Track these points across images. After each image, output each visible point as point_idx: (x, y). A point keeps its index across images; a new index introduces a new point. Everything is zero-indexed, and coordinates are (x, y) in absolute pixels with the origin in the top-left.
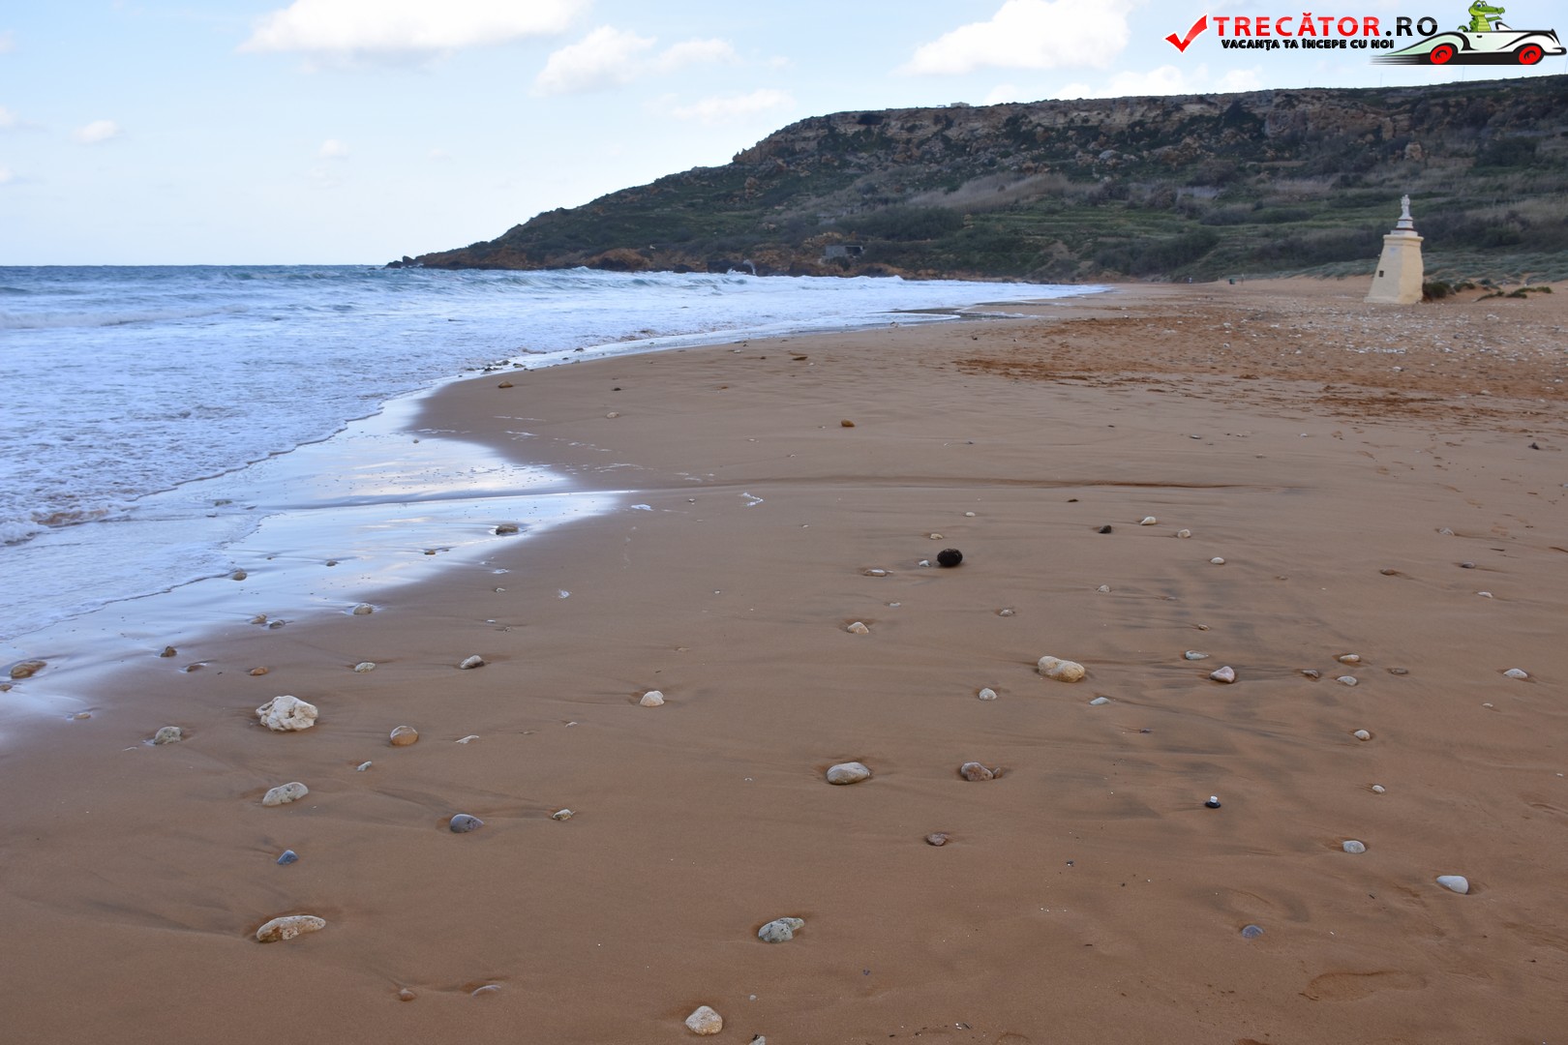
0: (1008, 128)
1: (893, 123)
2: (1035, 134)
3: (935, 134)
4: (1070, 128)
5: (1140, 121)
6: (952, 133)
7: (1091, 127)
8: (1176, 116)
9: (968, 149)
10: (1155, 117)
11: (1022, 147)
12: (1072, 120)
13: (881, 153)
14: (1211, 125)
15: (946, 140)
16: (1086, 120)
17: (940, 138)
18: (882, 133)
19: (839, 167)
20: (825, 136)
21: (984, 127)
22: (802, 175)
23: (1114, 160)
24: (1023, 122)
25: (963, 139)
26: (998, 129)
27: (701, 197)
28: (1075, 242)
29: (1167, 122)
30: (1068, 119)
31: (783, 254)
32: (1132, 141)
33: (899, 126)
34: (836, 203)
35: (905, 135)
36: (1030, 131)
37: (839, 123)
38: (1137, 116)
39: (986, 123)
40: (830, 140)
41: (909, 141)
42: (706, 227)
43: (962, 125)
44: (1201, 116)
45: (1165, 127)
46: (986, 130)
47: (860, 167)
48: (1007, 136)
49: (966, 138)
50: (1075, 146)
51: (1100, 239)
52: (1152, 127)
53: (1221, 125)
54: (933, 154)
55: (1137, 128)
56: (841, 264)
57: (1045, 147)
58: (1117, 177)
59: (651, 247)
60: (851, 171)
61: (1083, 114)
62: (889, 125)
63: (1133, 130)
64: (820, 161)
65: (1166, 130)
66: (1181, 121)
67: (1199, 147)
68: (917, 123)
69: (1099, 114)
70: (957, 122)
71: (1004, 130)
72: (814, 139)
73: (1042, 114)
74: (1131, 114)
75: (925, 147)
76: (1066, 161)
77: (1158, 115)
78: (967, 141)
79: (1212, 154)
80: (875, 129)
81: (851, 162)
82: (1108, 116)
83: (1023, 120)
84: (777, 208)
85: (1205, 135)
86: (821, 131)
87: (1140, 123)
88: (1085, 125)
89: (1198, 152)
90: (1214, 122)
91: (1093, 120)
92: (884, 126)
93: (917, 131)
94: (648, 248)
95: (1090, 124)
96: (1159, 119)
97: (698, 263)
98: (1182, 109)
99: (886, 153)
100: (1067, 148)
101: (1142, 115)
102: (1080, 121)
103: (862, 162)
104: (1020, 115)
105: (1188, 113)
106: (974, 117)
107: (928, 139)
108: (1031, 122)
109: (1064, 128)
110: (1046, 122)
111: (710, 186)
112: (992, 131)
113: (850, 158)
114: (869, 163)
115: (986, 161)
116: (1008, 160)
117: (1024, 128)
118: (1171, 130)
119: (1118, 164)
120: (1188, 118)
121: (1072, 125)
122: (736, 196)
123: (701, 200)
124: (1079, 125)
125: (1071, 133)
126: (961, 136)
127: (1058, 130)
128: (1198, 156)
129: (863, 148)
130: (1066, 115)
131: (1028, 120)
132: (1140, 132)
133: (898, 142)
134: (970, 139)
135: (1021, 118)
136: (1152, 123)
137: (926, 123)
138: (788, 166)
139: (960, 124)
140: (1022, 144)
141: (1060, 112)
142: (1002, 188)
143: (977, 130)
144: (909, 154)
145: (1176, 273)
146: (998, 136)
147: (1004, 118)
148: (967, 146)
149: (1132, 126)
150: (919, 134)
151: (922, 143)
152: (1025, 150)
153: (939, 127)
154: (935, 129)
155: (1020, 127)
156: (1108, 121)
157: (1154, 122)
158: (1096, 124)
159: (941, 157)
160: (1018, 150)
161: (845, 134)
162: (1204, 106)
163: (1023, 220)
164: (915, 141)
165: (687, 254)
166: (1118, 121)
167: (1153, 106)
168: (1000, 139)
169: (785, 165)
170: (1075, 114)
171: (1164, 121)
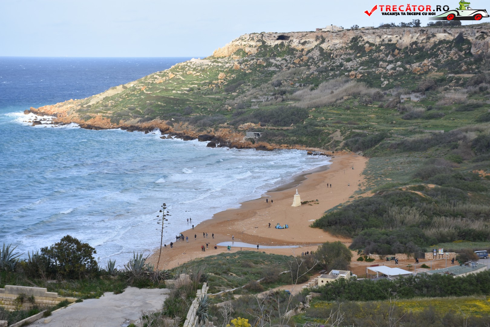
0: (352, 43)
1: (295, 40)
2: (365, 47)
3: (316, 46)
4: (382, 45)
5: (416, 42)
6: (324, 46)
7: (393, 44)
8: (432, 40)
9: (332, 55)
10: (422, 40)
11: (358, 55)
12: (383, 40)
13: (288, 57)
14: (448, 45)
15: (321, 50)
16: (390, 40)
17: (318, 48)
18: (289, 45)
19: (266, 67)
20: (260, 46)
21: (340, 43)
22: (247, 72)
23: (392, 71)
24: (360, 40)
25: (330, 50)
26: (347, 44)
27: (196, 84)
28: (344, 131)
29: (428, 43)
30: (381, 40)
31: (231, 131)
32: (410, 53)
33: (298, 42)
34: (261, 93)
35: (300, 47)
36: (363, 45)
37: (268, 39)
38: (414, 39)
39: (341, 41)
40: (263, 49)
41: (303, 50)
42: (199, 106)
43: (329, 42)
44: (444, 40)
45: (427, 45)
46: (341, 45)
47: (276, 66)
48: (351, 48)
49: (331, 49)
50: (383, 55)
51: (353, 130)
52: (421, 45)
53: (453, 46)
54: (314, 59)
55: (414, 46)
56: (251, 141)
57: (369, 55)
58: (391, 80)
59: (173, 119)
60: (272, 69)
61: (389, 37)
62: (292, 41)
63: (412, 46)
64: (257, 62)
65: (427, 47)
66: (435, 42)
67: (431, 65)
68: (307, 40)
69: (397, 37)
70: (327, 40)
71: (350, 45)
72: (255, 47)
73: (369, 36)
74: (412, 38)
75: (310, 54)
76: (370, 70)
77: (424, 39)
78: (331, 51)
79: (436, 69)
80: (286, 42)
81: (272, 63)
82: (401, 39)
83: (360, 39)
84: (233, 94)
85: (444, 51)
86: (258, 43)
87: (415, 43)
88: (390, 43)
89: (430, 67)
90: (450, 44)
91: (394, 40)
92: (290, 42)
93: (307, 44)
94: (171, 120)
95: (392, 42)
96: (424, 41)
97: (194, 132)
98: (435, 36)
99: (291, 57)
100: (379, 56)
101: (417, 39)
102: (387, 41)
103: (278, 63)
104: (359, 36)
105: (438, 38)
106: (335, 38)
107: (312, 49)
108: (363, 40)
109: (379, 44)
110: (371, 41)
111: (201, 76)
112: (344, 45)
113: (272, 61)
114: (282, 64)
115: (339, 64)
116: (349, 63)
117: (360, 44)
118: (430, 47)
119: (394, 73)
120: (438, 41)
121: (383, 43)
122: (214, 84)
123: (196, 86)
124: (387, 43)
125: (382, 47)
126: (329, 48)
127: (377, 45)
128: (429, 70)
129: (279, 54)
130: (380, 37)
131: (362, 39)
132: (415, 48)
133: (297, 51)
134: (333, 49)
135: (359, 38)
136: (421, 43)
137: (311, 40)
138: (240, 65)
139: (329, 41)
140: (358, 53)
141: (378, 36)
142: (332, 92)
143: (336, 44)
144: (301, 59)
145: (367, 151)
146: (347, 48)
147: (351, 38)
148: (331, 53)
149: (412, 44)
150: (307, 47)
151: (309, 51)
152: (359, 57)
153: (318, 42)
154: (316, 43)
155: (358, 43)
156: (400, 41)
157: (422, 43)
158: (395, 42)
159: (317, 60)
160: (356, 57)
161: (271, 46)
162: (446, 34)
163: (333, 113)
164: (306, 50)
165: (189, 124)
166: (405, 41)
167: (422, 34)
168: (348, 50)
169: (239, 65)
170: (385, 36)
171: (426, 42)
